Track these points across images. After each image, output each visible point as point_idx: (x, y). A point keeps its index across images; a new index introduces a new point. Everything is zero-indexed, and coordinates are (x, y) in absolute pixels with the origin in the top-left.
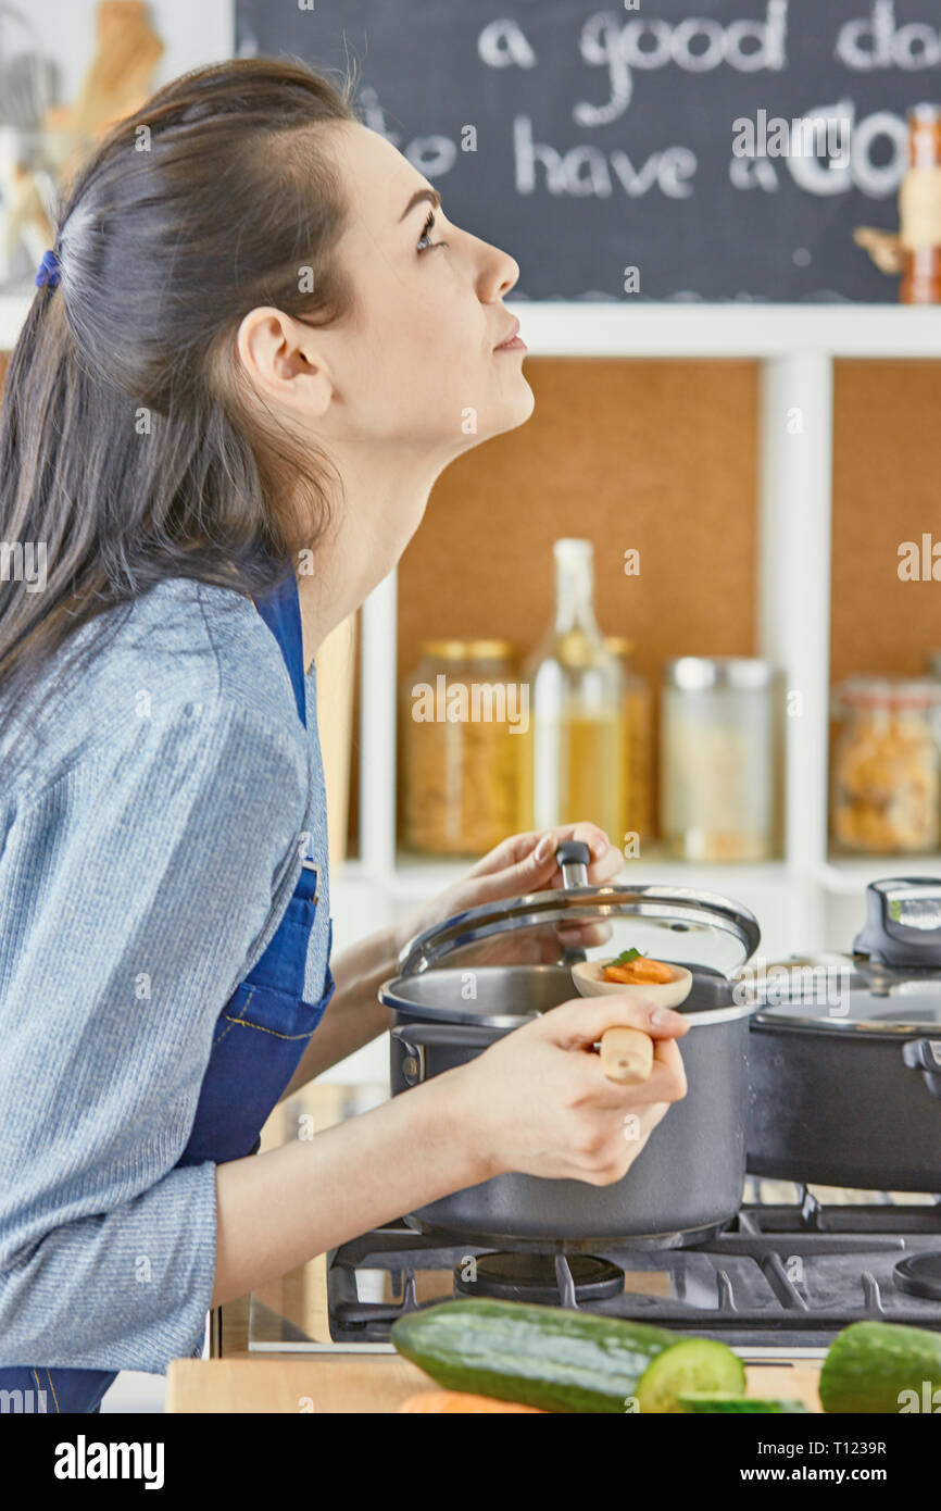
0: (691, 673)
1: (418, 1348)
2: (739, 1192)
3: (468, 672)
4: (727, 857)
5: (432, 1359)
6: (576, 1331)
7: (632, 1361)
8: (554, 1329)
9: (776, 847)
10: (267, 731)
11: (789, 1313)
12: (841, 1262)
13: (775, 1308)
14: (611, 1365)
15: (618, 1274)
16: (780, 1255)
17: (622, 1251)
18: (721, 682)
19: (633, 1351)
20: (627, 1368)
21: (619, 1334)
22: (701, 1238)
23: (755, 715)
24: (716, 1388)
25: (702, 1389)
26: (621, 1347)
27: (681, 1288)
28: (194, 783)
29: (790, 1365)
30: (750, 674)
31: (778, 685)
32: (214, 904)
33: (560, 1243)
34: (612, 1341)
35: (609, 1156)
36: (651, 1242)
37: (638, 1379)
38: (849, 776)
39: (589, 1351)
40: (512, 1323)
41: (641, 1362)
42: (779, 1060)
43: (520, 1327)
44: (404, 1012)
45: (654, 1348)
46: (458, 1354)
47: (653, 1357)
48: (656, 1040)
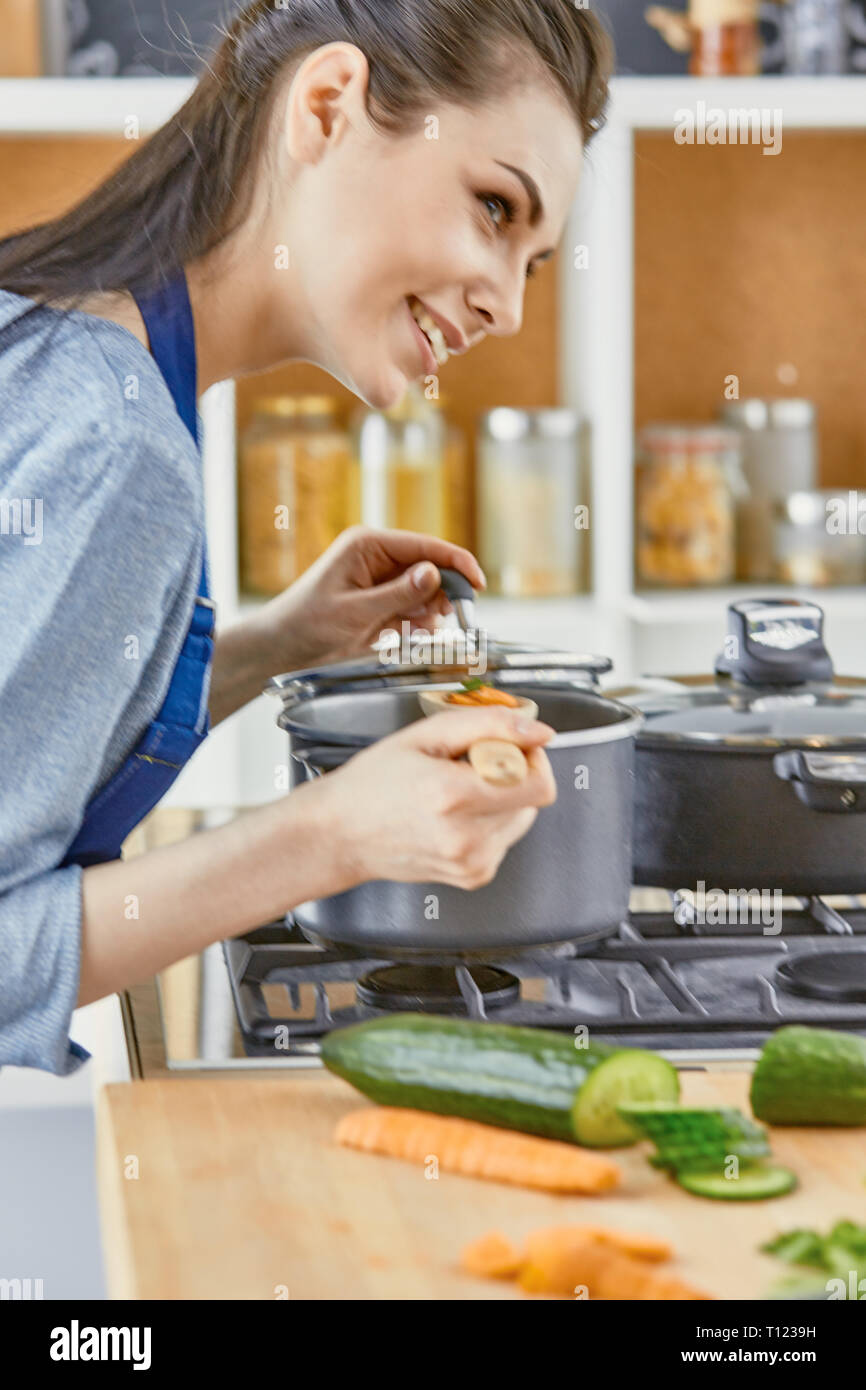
0: (505, 423)
1: (349, 1064)
2: (626, 901)
3: (299, 426)
4: (540, 592)
5: (363, 1075)
6: (512, 1045)
7: (570, 1074)
8: (488, 1043)
9: (584, 581)
10: (171, 455)
11: (689, 1017)
12: (720, 965)
13: (669, 1012)
14: (547, 1078)
15: (514, 983)
16: (667, 959)
17: (519, 960)
18: (533, 431)
19: (569, 1063)
20: (565, 1081)
21: (555, 1047)
22: (593, 947)
23: (563, 462)
24: (651, 1097)
25: (638, 1098)
26: (559, 1059)
27: (566, 994)
28: (98, 500)
29: (702, 1070)
30: (558, 424)
31: (583, 434)
32: (107, 621)
33: (460, 955)
34: (548, 1054)
35: (475, 861)
36: (543, 952)
37: (575, 1091)
38: (651, 518)
39: (524, 1065)
40: (444, 1037)
41: (579, 1075)
42: (655, 775)
43: (453, 1042)
44: (301, 735)
45: (591, 1060)
46: (390, 1070)
47: (590, 1069)
48: (527, 751)
